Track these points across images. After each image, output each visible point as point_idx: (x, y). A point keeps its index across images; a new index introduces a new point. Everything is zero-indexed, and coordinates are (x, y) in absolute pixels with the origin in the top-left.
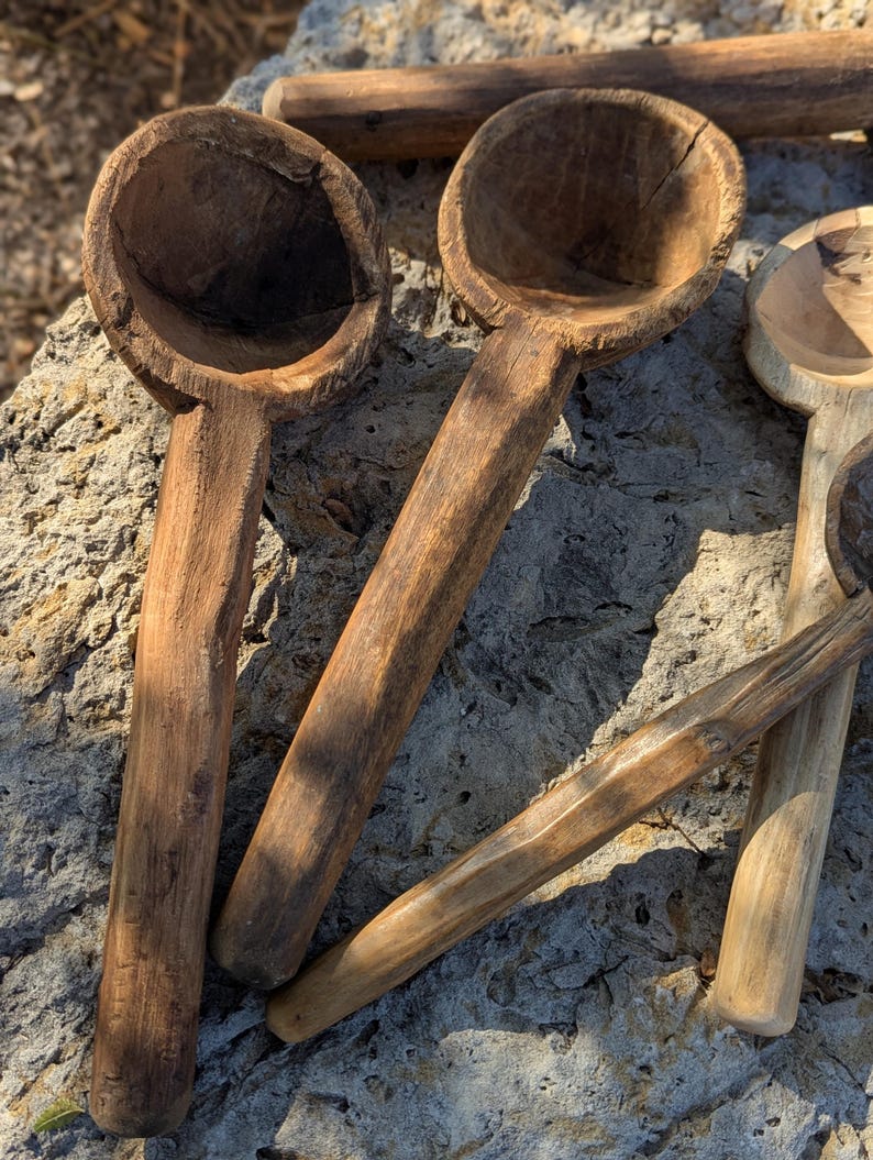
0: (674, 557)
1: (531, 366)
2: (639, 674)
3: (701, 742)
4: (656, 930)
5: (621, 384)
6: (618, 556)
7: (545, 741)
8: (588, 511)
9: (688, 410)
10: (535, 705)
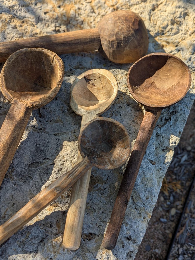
0: (58, 148)
1: (19, 112)
2: (51, 174)
3: (55, 191)
4: (54, 229)
5: (47, 110)
6: (47, 148)
7: (31, 190)
8: (40, 139)
9: (61, 115)
10: (29, 182)
